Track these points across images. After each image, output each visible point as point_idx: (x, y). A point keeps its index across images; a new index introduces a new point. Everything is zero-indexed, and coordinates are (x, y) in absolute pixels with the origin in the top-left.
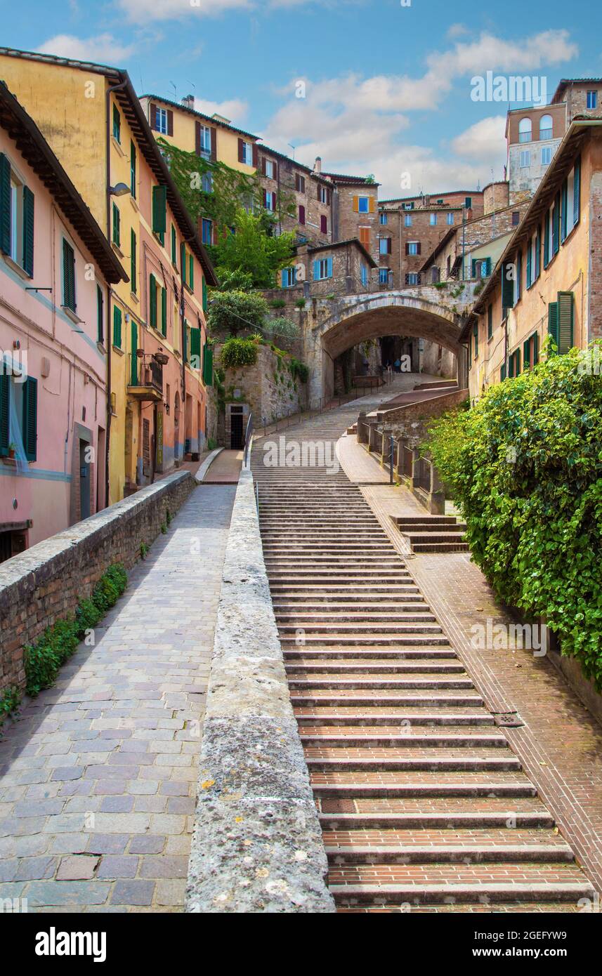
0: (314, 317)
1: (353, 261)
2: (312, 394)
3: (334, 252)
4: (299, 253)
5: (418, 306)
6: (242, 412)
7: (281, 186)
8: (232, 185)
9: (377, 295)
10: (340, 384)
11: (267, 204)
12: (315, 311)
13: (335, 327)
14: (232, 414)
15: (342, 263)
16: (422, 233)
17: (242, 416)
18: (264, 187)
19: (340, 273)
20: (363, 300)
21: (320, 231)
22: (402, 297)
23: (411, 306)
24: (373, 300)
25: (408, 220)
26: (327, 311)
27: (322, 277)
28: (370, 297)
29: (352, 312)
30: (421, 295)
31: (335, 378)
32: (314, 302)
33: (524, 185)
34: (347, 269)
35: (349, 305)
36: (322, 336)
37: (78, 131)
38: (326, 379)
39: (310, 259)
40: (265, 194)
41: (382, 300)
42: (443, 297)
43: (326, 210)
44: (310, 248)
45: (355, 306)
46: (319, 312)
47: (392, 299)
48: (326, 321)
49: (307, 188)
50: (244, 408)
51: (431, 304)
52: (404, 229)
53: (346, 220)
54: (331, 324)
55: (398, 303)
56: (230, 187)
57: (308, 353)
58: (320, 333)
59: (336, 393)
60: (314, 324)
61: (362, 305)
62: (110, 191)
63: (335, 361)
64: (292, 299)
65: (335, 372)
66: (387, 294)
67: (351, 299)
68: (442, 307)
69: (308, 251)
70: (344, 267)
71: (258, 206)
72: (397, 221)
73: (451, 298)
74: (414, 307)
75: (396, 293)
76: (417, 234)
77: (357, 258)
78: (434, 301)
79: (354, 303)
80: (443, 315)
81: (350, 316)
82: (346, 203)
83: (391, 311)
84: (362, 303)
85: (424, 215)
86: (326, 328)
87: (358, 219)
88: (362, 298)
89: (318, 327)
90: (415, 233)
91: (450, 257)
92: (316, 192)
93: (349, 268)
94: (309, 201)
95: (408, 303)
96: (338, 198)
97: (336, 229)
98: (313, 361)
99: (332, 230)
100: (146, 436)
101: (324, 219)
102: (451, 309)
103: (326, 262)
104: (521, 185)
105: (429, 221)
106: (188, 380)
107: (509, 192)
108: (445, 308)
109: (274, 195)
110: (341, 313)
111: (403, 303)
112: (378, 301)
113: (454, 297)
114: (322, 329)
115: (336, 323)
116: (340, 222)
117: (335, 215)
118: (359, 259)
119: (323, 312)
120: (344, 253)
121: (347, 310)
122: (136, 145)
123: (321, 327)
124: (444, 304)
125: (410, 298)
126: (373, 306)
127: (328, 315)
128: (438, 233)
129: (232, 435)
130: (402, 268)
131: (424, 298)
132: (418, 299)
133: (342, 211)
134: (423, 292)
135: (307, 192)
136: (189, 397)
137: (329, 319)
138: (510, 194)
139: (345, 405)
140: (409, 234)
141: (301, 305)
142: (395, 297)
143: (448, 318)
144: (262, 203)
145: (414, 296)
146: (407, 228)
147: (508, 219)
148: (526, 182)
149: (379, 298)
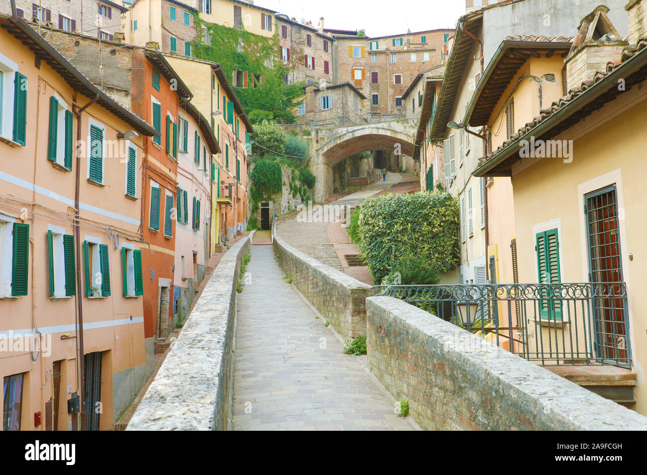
0: (317, 141)
1: (347, 98)
2: (316, 192)
3: (333, 91)
4: (307, 91)
5: (389, 134)
6: (268, 206)
7: (293, 43)
8: (257, 46)
9: (361, 127)
10: (337, 184)
11: (283, 58)
12: (317, 138)
13: (331, 149)
14: (262, 207)
15: (338, 99)
16: (405, 68)
17: (268, 209)
18: (281, 45)
19: (338, 105)
20: (350, 131)
21: (323, 72)
22: (378, 128)
23: (384, 134)
24: (358, 130)
25: (395, 59)
26: (326, 138)
27: (324, 108)
28: (356, 128)
29: (343, 138)
30: (390, 126)
31: (334, 181)
32: (317, 133)
34: (343, 103)
35: (341, 134)
36: (322, 154)
37: (198, 88)
38: (326, 182)
39: (316, 95)
40: (282, 50)
41: (364, 130)
42: (405, 128)
43: (328, 57)
44: (315, 88)
45: (346, 134)
46: (321, 138)
47: (371, 130)
48: (326, 144)
49: (313, 43)
50: (270, 204)
51: (398, 132)
52: (391, 65)
53: (344, 64)
54: (329, 146)
55: (375, 132)
56: (256, 47)
57: (313, 165)
58: (321, 152)
59: (335, 191)
60: (317, 146)
61: (350, 134)
62: (212, 114)
63: (334, 168)
64: (301, 130)
65: (334, 176)
66: (367, 126)
67: (342, 130)
68: (405, 134)
69: (314, 90)
70: (340, 102)
71: (276, 59)
72: (385, 58)
73: (411, 128)
74: (386, 134)
75: (373, 126)
76: (401, 68)
77: (350, 95)
78: (400, 131)
79: (344, 132)
80: (406, 140)
81: (342, 141)
82: (343, 52)
83: (370, 137)
84: (350, 132)
85: (406, 54)
86: (326, 149)
87: (353, 62)
88: (350, 129)
89: (320, 149)
90: (399, 68)
91: (420, 92)
92: (320, 45)
93: (344, 102)
94: (315, 52)
95: (381, 132)
96: (337, 48)
97: (336, 70)
98: (316, 171)
99: (333, 71)
100: (222, 222)
101: (326, 64)
102: (412, 136)
103: (327, 97)
105: (410, 59)
106: (240, 190)
108: (407, 135)
109: (288, 50)
110: (335, 139)
111: (378, 132)
112: (361, 130)
113: (413, 128)
114: (323, 150)
115: (332, 146)
116: (339, 64)
117: (335, 60)
118: (352, 95)
119: (323, 139)
120: (340, 92)
121: (340, 137)
122: (220, 85)
123: (322, 148)
124: (406, 133)
125: (383, 129)
126: (358, 134)
127: (326, 140)
128: (418, 67)
129: (262, 221)
130: (390, 93)
131: (393, 129)
132: (388, 129)
133: (341, 57)
134: (391, 125)
135: (313, 45)
136: (239, 199)
137: (328, 143)
139: (341, 199)
140: (395, 69)
141: (309, 134)
142: (373, 128)
143: (409, 142)
144: (280, 56)
145: (385, 127)
146: (393, 65)
149: (361, 129)
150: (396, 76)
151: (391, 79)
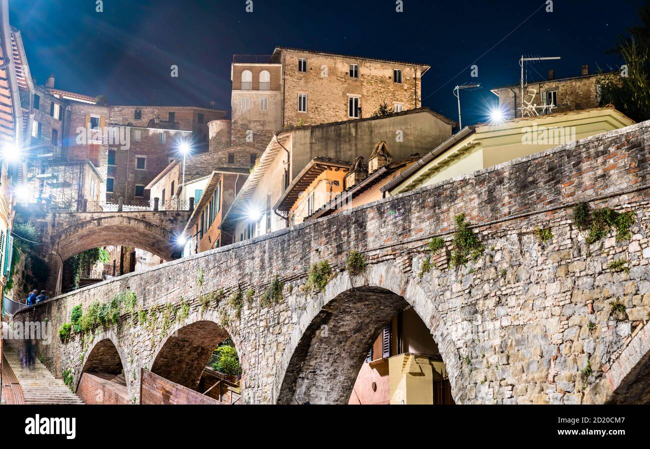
0: (53, 227)
1: (85, 179)
5: (142, 226)
9: (109, 215)
12: (54, 223)
13: (70, 238)
15: (74, 178)
16: (150, 149)
19: (73, 187)
21: (51, 143)
22: (129, 218)
23: (136, 226)
24: (105, 218)
26: (65, 224)
28: (103, 215)
29: (86, 226)
30: (144, 218)
32: (54, 216)
33: (245, 125)
34: (80, 185)
35: (84, 221)
41: (112, 219)
42: (162, 221)
43: (57, 125)
45: (91, 221)
46: (58, 223)
47: (121, 219)
49: (41, 105)
51: (153, 225)
52: (133, 144)
55: (125, 222)
60: (53, 232)
61: (95, 222)
63: (65, 263)
67: (86, 216)
68: (161, 229)
70: (76, 183)
74: (138, 226)
75: (124, 215)
78: (155, 223)
79: (88, 219)
81: (84, 229)
82: (78, 121)
84: (96, 220)
88: (96, 216)
89: (56, 236)
90: (143, 149)
91: (174, 182)
92: (49, 109)
94: (42, 117)
95: (133, 223)
96: (70, 115)
97: (66, 142)
99: (63, 143)
101: (55, 132)
102: (170, 230)
104: (242, 125)
105: (158, 140)
107: (231, 129)
108: (165, 229)
110: (77, 226)
111: (129, 223)
112: (109, 219)
114: (59, 237)
115: (72, 233)
116: (70, 135)
117: (65, 130)
118: (90, 175)
119: (62, 224)
120: (76, 171)
123: (59, 235)
125: (136, 219)
128: (167, 151)
130: (129, 179)
131: (147, 220)
132: (142, 221)
133: (74, 126)
134: (146, 216)
135: (41, 108)
138: (232, 131)
140: (138, 149)
142: (124, 218)
145: (138, 218)
146: (137, 144)
147: (225, 158)
148: (246, 123)
149: (110, 217)
150: (138, 159)
151: (132, 161)
